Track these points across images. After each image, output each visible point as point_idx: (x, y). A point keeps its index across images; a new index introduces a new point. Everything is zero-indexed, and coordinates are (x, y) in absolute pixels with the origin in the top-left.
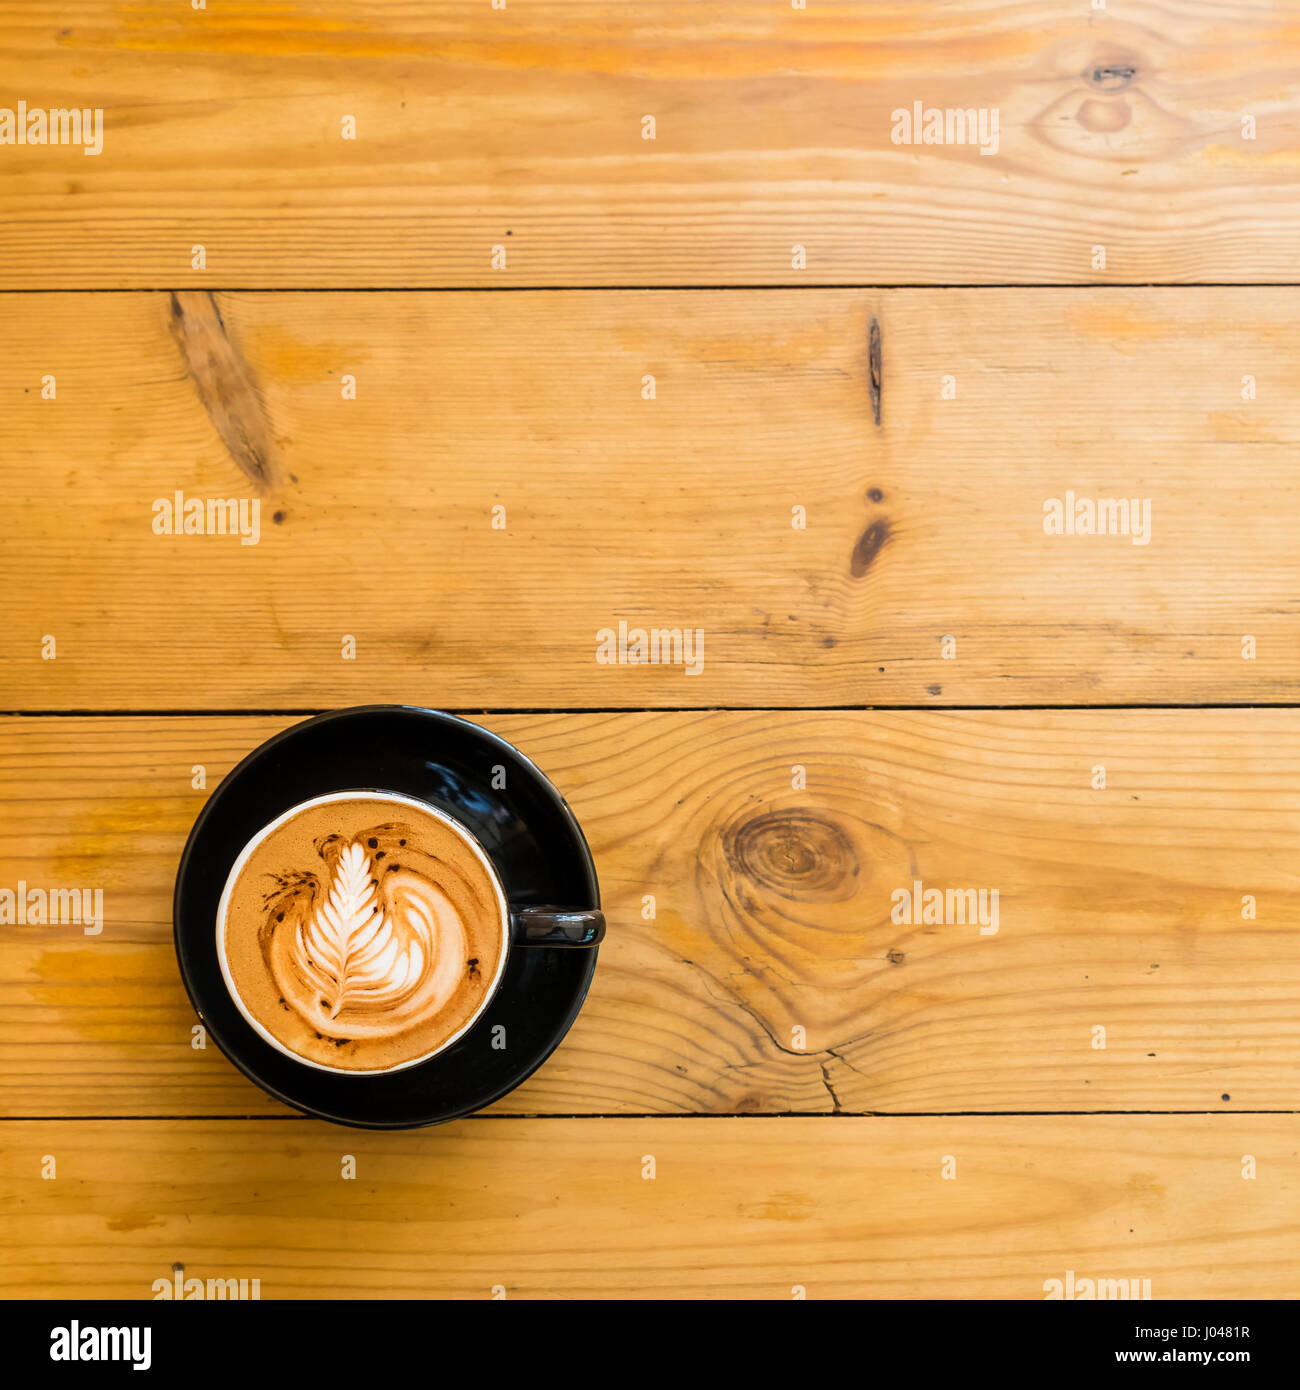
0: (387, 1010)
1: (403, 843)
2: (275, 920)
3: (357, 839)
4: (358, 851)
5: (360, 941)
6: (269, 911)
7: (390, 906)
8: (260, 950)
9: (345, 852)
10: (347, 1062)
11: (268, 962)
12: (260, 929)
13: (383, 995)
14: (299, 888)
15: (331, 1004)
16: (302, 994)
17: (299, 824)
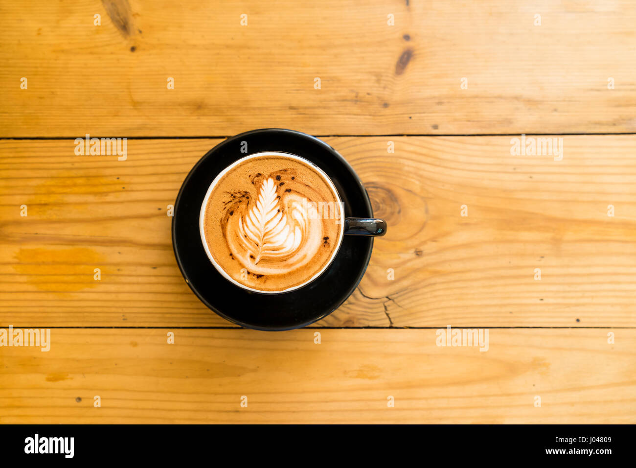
0: (282, 261)
1: (293, 178)
2: (229, 215)
3: (270, 176)
4: (271, 181)
5: (270, 226)
6: (226, 210)
7: (286, 209)
8: (221, 229)
9: (265, 182)
10: (263, 286)
11: (224, 235)
12: (222, 219)
13: (281, 253)
14: (241, 199)
15: (255, 257)
16: (241, 251)
17: (242, 168)
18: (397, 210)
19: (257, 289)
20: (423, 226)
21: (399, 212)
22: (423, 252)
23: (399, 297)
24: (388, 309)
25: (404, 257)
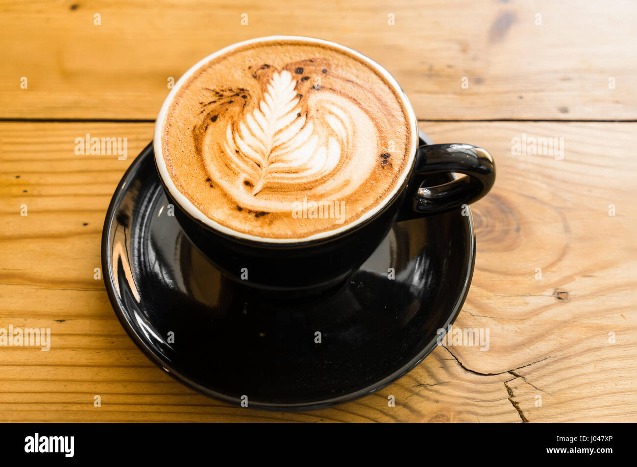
0: (305, 189)
1: (324, 71)
2: (209, 121)
3: (286, 68)
4: (287, 76)
5: (283, 137)
6: (205, 113)
7: (312, 113)
8: (193, 141)
9: (276, 75)
10: (266, 230)
11: (199, 150)
12: (196, 127)
13: (301, 178)
14: (233, 99)
15: (254, 183)
16: (228, 175)
17: (238, 56)
18: (514, 227)
19: (256, 235)
20: (563, 253)
21: (518, 230)
22: (570, 293)
23: (534, 370)
24: (514, 394)
25: (535, 302)
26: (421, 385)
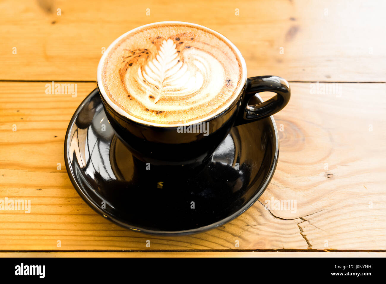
0: (184, 99)
1: (192, 39)
2: (128, 66)
3: (170, 38)
5: (170, 73)
6: (126, 62)
8: (120, 77)
9: (164, 42)
11: (122, 81)
12: (121, 69)
13: (182, 93)
14: (141, 54)
15: (155, 97)
16: (140, 93)
18: (301, 138)
19: (156, 124)
20: (330, 153)
21: (304, 140)
22: (334, 175)
23: (314, 217)
24: (303, 230)
25: (314, 179)
26: (248, 225)
